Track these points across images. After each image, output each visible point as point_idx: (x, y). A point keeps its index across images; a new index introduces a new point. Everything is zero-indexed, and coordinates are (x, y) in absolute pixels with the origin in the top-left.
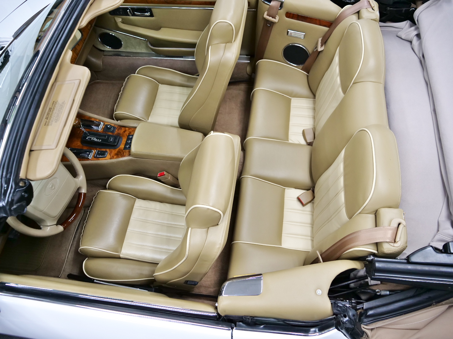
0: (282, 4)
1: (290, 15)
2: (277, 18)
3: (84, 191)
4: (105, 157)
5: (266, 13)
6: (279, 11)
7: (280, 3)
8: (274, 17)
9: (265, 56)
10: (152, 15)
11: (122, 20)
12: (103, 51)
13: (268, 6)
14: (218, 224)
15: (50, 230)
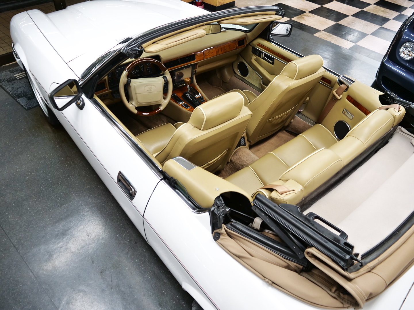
0: (348, 88)
1: (350, 98)
2: (341, 96)
3: (162, 108)
4: (186, 108)
5: (335, 90)
6: (344, 92)
7: (347, 87)
8: (339, 95)
9: (323, 122)
10: (272, 64)
11: (256, 59)
12: (236, 74)
13: (339, 86)
14: (201, 130)
15: (132, 106)
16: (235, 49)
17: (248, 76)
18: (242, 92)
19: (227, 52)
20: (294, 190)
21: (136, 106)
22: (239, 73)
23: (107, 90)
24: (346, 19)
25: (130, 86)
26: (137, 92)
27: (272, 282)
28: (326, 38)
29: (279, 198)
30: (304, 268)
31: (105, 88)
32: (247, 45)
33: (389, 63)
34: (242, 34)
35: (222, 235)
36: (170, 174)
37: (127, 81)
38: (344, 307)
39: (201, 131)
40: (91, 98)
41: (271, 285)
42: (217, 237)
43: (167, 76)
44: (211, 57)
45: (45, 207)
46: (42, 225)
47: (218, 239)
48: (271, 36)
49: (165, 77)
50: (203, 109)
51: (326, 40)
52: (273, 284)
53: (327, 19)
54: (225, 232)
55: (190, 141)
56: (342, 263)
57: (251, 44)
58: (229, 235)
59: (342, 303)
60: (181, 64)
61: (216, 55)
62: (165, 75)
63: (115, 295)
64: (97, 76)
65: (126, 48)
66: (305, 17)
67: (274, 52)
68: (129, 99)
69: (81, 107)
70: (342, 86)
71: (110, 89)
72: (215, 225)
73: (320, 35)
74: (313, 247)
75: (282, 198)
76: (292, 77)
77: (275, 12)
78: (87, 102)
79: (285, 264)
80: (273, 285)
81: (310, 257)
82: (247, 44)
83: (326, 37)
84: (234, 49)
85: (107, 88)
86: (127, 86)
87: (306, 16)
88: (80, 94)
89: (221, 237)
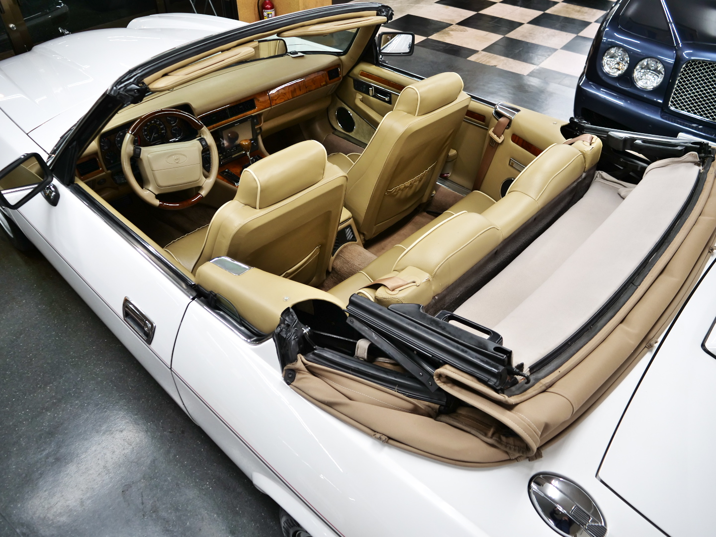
0: (510, 121)
1: (518, 139)
2: (502, 138)
3: (203, 193)
5: (492, 129)
6: (506, 130)
7: (509, 121)
8: (499, 137)
9: (483, 187)
10: (389, 102)
11: (362, 98)
12: (335, 129)
13: (497, 121)
14: (256, 208)
15: (148, 194)
16: (324, 85)
17: (354, 131)
18: (346, 156)
19: (310, 91)
20: (414, 282)
21: (157, 193)
22: (339, 127)
23: (103, 171)
24: (519, 29)
25: (141, 160)
26: (155, 168)
27: (388, 437)
28: (489, 62)
29: (390, 296)
30: (443, 408)
31: (99, 168)
32: (345, 78)
33: (590, 86)
34: (333, 58)
35: (299, 373)
36: (208, 287)
37: (134, 150)
38: (510, 460)
39: (258, 210)
40: (69, 183)
41: (387, 442)
42: (290, 377)
43: (205, 137)
44: (283, 100)
45: (16, 392)
46: (11, 423)
47: (293, 381)
48: (381, 56)
49: (202, 140)
50: (254, 172)
51: (488, 64)
52: (389, 440)
53: (487, 33)
54: (303, 367)
55: (238, 228)
56: (493, 381)
57: (351, 74)
58: (312, 371)
59: (507, 453)
60: (231, 117)
61: (291, 97)
62: (202, 136)
63: (151, 527)
64: (75, 143)
65: (116, 86)
66: (451, 33)
67: (388, 82)
68: (142, 181)
69: (54, 200)
70: (502, 120)
71: (108, 169)
72: (285, 358)
73: (478, 59)
74: (446, 363)
75: (394, 296)
76: (412, 112)
77: (375, 12)
78: (65, 192)
79: (410, 406)
80: (391, 441)
81: (444, 383)
82: (344, 74)
83: (488, 60)
84: (322, 84)
85: (102, 167)
86: (135, 160)
87: (452, 30)
88: (49, 179)
89: (298, 376)
